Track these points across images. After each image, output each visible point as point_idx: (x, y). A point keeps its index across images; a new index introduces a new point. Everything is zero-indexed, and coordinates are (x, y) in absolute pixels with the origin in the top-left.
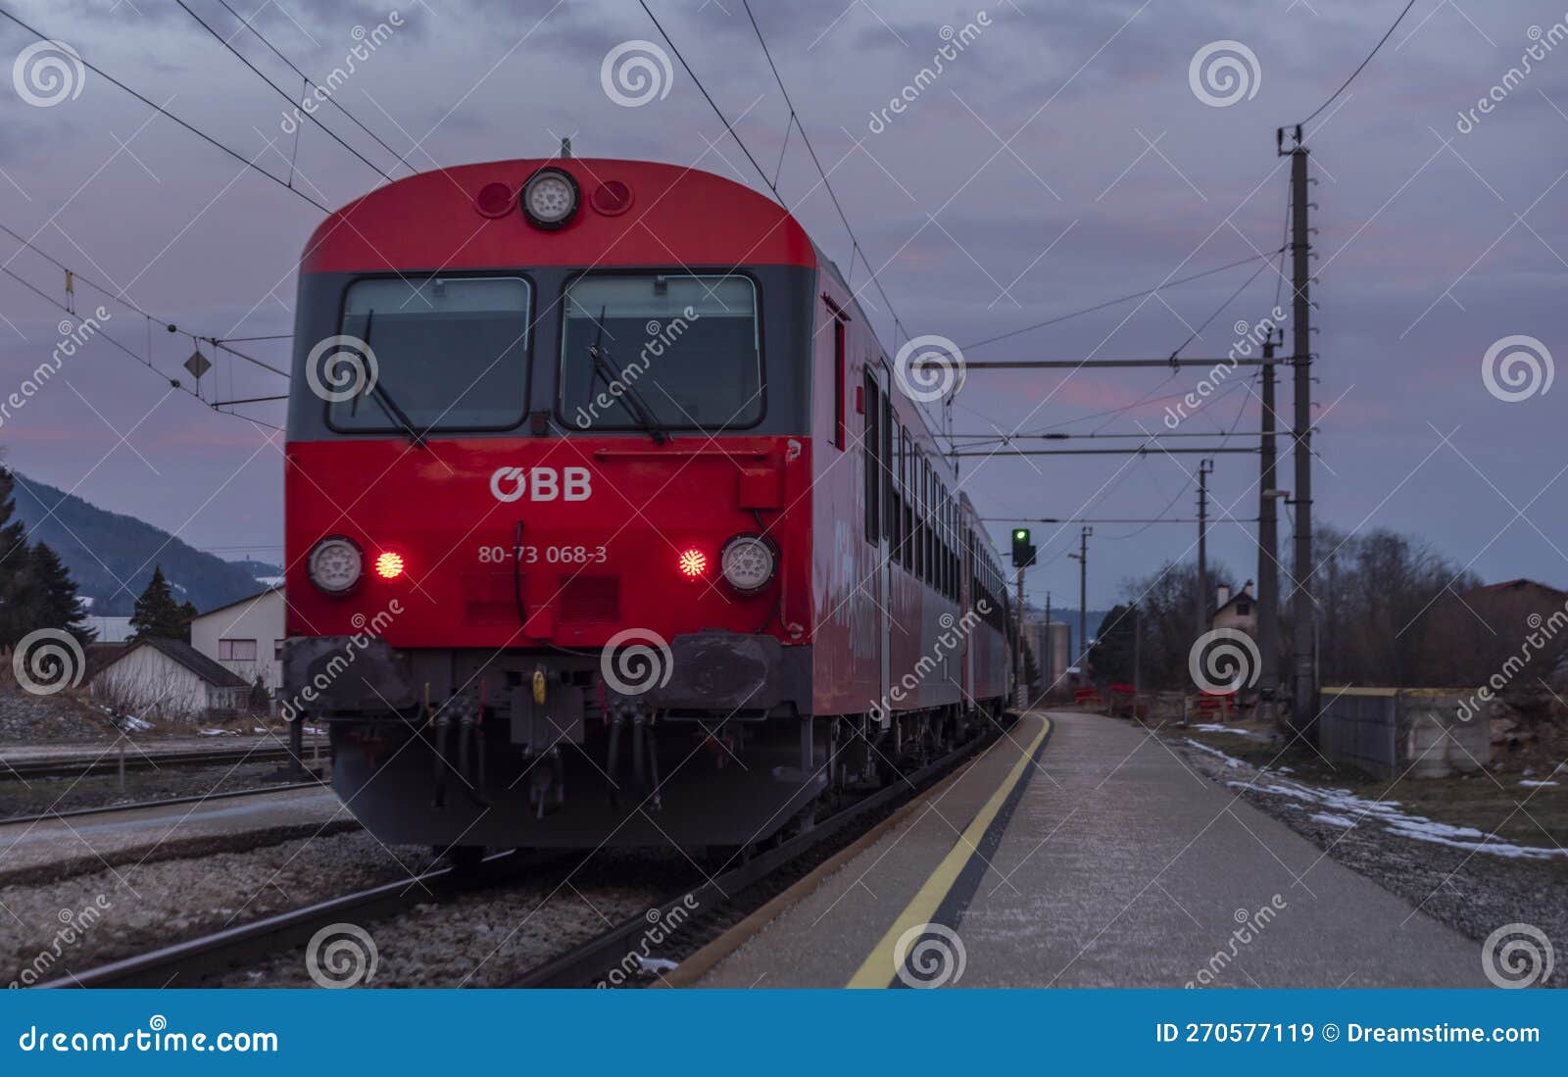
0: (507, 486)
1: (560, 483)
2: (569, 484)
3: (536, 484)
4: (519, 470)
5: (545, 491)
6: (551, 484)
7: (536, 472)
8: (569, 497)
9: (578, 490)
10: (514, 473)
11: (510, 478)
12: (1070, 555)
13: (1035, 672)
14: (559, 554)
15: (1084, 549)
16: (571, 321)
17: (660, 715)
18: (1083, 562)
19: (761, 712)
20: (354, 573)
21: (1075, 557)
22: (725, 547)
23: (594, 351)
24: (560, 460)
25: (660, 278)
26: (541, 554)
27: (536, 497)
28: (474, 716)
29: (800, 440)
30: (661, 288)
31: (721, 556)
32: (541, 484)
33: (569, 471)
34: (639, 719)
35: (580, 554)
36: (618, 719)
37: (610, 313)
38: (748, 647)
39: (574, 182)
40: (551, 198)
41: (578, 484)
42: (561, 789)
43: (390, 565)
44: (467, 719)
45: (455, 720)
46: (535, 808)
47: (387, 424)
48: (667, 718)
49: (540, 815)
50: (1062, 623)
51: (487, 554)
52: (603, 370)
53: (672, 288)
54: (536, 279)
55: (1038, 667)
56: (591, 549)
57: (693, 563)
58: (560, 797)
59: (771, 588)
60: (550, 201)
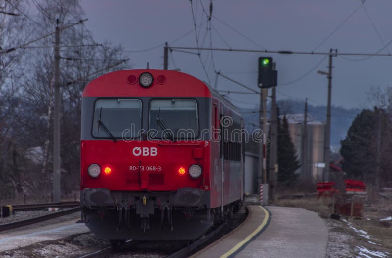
0: (137, 152)
1: (150, 151)
2: (152, 151)
3: (144, 151)
4: (140, 148)
5: (146, 153)
6: (148, 151)
7: (144, 148)
8: (152, 155)
9: (154, 153)
10: (138, 149)
11: (137, 150)
12: (320, 72)
13: (297, 162)
14: (149, 169)
15: (330, 67)
16: (152, 111)
17: (174, 207)
18: (330, 78)
19: (198, 207)
20: (99, 173)
21: (323, 73)
22: (189, 167)
23: (158, 119)
24: (149, 145)
25: (174, 100)
26: (145, 168)
27: (144, 155)
28: (128, 207)
29: (208, 141)
30: (174, 103)
31: (189, 169)
32: (145, 152)
33: (152, 148)
34: (168, 209)
35: (154, 169)
36: (163, 208)
37: (161, 109)
38: (196, 192)
39: (152, 76)
40: (146, 80)
41: (154, 152)
42: (149, 226)
43: (108, 171)
44: (126, 208)
45: (124, 208)
46: (143, 230)
47: (107, 136)
48: (175, 209)
49: (144, 231)
50: (319, 123)
51: (131, 168)
52: (160, 124)
53: (176, 103)
54: (143, 100)
55: (299, 158)
56: (157, 167)
57: (182, 171)
58: (148, 228)
59: (201, 177)
60: (146, 81)
